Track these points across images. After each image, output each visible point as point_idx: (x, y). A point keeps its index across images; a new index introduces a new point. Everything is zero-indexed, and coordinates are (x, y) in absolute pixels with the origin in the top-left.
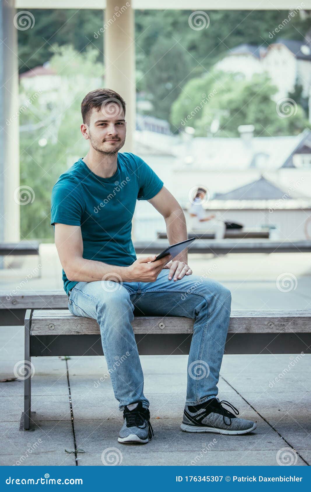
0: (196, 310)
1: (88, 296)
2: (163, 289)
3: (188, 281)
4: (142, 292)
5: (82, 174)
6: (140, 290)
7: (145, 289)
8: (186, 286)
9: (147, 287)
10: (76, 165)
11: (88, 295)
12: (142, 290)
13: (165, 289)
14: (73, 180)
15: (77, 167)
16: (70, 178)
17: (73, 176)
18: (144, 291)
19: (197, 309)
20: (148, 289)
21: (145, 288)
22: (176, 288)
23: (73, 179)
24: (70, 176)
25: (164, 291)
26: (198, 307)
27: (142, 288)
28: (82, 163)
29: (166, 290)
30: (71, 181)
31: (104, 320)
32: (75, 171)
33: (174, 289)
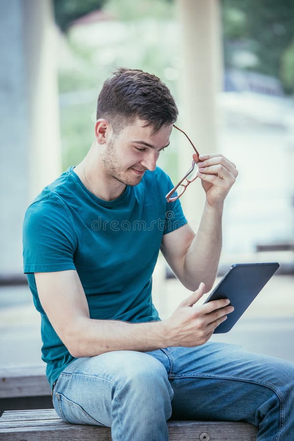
0: (259, 412)
1: (95, 377)
2: (209, 374)
3: (250, 363)
4: (176, 378)
5: (71, 191)
6: (172, 373)
7: (181, 373)
8: (246, 371)
9: (184, 369)
10: (63, 178)
11: (95, 375)
12: (175, 373)
13: (212, 375)
14: (56, 202)
15: (64, 180)
16: (52, 197)
17: (57, 195)
18: (180, 375)
19: (261, 410)
20: (185, 372)
21: (181, 371)
22: (230, 373)
23: (56, 199)
24: (51, 195)
25: (210, 376)
26: (263, 407)
27: (176, 370)
28: (72, 175)
29: (214, 376)
30: (52, 204)
31: (125, 411)
32: (60, 187)
33: (226, 374)
